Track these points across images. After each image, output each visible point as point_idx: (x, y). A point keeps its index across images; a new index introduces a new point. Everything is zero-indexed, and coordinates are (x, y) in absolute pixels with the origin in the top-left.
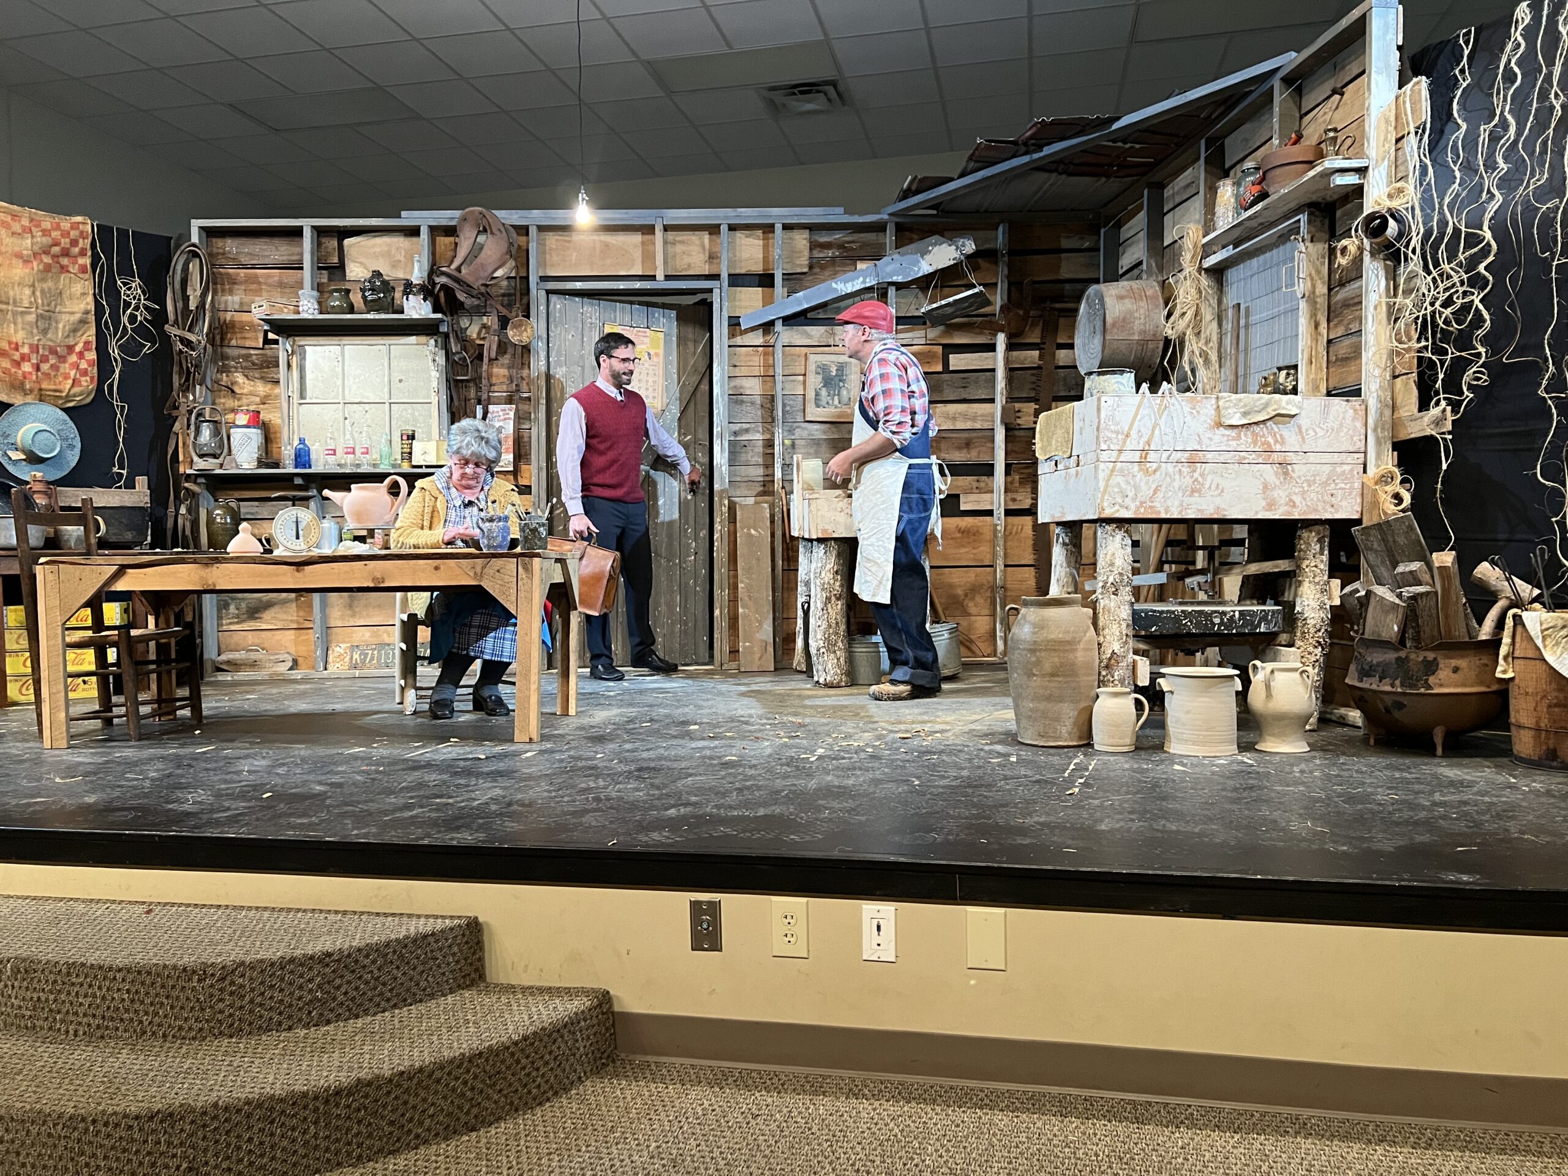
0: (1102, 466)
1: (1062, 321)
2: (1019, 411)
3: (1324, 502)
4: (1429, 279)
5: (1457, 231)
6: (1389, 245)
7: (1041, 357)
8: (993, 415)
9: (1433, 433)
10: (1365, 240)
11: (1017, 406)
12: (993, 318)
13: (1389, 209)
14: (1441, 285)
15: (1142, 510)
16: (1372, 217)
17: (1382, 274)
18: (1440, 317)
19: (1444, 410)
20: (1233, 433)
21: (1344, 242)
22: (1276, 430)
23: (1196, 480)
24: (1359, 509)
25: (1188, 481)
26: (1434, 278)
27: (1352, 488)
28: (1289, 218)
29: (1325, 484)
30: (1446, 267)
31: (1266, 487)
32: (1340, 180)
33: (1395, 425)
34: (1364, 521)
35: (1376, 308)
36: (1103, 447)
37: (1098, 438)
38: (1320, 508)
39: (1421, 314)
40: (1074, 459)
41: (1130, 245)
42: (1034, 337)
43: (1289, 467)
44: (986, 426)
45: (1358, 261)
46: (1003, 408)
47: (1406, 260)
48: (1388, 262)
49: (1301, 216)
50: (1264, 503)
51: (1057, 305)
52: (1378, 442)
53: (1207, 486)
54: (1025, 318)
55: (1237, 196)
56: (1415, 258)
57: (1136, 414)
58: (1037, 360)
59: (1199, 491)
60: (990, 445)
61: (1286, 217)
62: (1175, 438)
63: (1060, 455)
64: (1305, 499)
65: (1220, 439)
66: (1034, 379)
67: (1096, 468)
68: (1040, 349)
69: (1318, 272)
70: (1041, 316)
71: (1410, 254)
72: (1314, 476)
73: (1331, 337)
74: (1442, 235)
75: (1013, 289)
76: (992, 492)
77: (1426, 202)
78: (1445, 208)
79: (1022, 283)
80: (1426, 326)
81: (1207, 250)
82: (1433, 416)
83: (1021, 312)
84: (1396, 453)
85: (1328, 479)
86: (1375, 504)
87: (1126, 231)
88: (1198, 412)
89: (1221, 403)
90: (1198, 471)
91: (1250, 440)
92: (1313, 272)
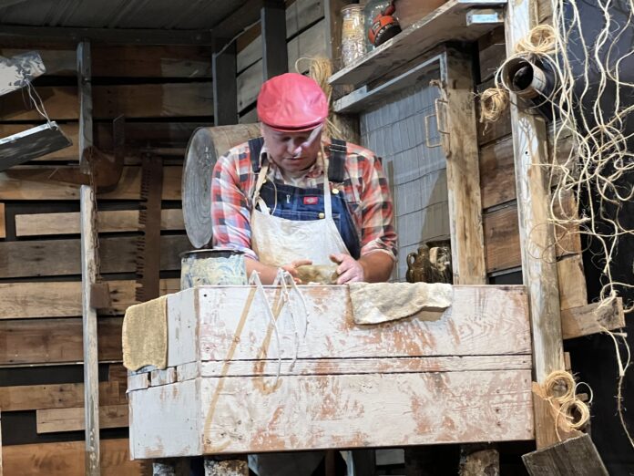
0: (204, 382)
1: (168, 171)
2: (115, 292)
3: (488, 420)
4: (585, 140)
5: (611, 84)
6: (537, 99)
7: (142, 219)
8: (80, 297)
9: (606, 330)
10: (511, 93)
11: (113, 284)
12: (74, 166)
13: (534, 56)
14: (599, 149)
15: (261, 441)
16: (516, 64)
17: (533, 131)
18: (601, 187)
19: (615, 302)
20: (371, 334)
21: (488, 93)
22: (423, 328)
23: (328, 397)
24: (531, 428)
25: (318, 399)
26: (590, 140)
27: (520, 401)
28: (427, 58)
29: (488, 396)
30: (603, 127)
31: (416, 403)
32: (478, 18)
33: (564, 318)
34: (539, 443)
35: (529, 173)
36: (206, 356)
37: (197, 343)
38: (484, 428)
39: (579, 182)
40: (170, 371)
41: (249, 76)
42: (133, 192)
43: (442, 376)
44: (71, 312)
45: (505, 116)
46: (93, 289)
47: (558, 117)
48: (539, 119)
49: (439, 57)
50: (414, 425)
51: (160, 151)
52: (547, 341)
53: (342, 405)
54: (119, 167)
55: (366, 26)
56: (567, 115)
57: (246, 312)
58: (136, 223)
59: (332, 412)
60: (77, 339)
61: (424, 55)
62: (297, 343)
63: (154, 366)
64: (464, 417)
65: (354, 343)
66: (134, 248)
67: (197, 385)
68: (141, 208)
69: (466, 126)
70: (139, 165)
71: (562, 111)
72: (473, 385)
73: (486, 206)
74: (595, 87)
75: (100, 128)
76: (82, 405)
77: (574, 48)
78: (596, 56)
79: (110, 121)
80: (586, 197)
81: (337, 90)
82: (603, 309)
83: (112, 159)
84: (568, 354)
85: (490, 390)
86: (549, 420)
87: (244, 58)
88: (325, 307)
89: (353, 295)
90: (330, 385)
91: (392, 343)
92: (459, 125)
